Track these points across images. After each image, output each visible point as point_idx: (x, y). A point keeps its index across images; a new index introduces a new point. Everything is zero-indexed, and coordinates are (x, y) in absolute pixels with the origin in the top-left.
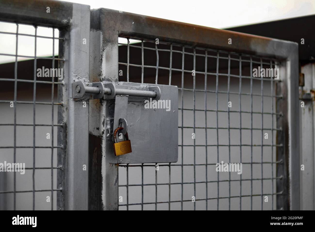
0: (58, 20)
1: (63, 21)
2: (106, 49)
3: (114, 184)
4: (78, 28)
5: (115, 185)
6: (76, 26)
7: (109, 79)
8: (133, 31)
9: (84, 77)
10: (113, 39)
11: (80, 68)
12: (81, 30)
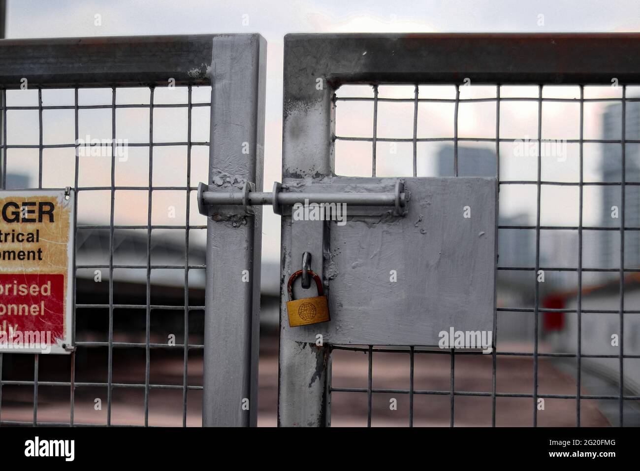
0: (178, 72)
1: (191, 71)
2: (291, 114)
3: (308, 384)
4: (225, 81)
5: (310, 386)
6: (221, 77)
7: (299, 173)
8: (365, 71)
9: (237, 173)
10: (310, 93)
11: (228, 156)
12: (230, 84)
